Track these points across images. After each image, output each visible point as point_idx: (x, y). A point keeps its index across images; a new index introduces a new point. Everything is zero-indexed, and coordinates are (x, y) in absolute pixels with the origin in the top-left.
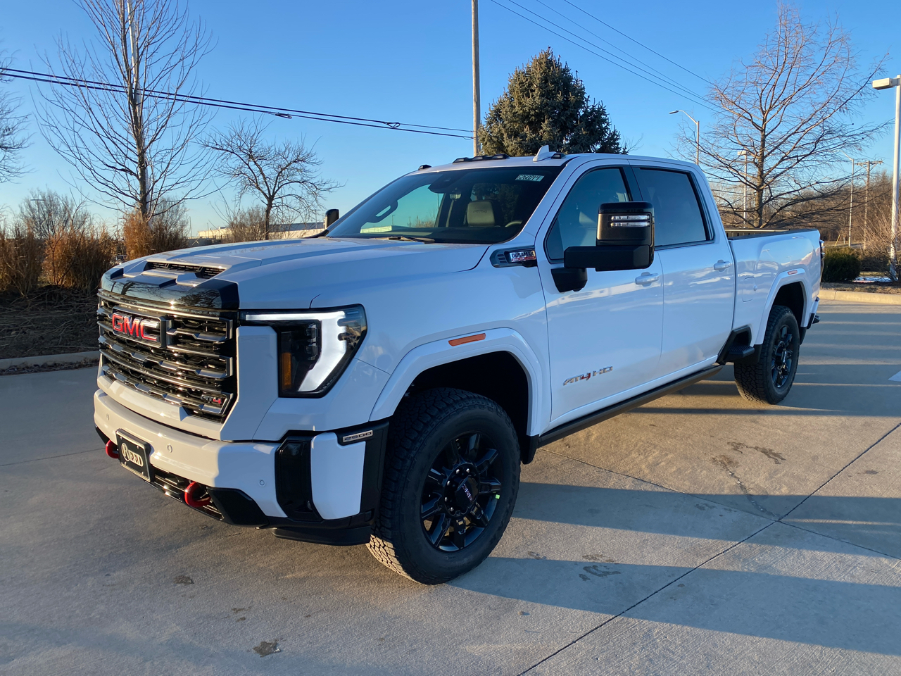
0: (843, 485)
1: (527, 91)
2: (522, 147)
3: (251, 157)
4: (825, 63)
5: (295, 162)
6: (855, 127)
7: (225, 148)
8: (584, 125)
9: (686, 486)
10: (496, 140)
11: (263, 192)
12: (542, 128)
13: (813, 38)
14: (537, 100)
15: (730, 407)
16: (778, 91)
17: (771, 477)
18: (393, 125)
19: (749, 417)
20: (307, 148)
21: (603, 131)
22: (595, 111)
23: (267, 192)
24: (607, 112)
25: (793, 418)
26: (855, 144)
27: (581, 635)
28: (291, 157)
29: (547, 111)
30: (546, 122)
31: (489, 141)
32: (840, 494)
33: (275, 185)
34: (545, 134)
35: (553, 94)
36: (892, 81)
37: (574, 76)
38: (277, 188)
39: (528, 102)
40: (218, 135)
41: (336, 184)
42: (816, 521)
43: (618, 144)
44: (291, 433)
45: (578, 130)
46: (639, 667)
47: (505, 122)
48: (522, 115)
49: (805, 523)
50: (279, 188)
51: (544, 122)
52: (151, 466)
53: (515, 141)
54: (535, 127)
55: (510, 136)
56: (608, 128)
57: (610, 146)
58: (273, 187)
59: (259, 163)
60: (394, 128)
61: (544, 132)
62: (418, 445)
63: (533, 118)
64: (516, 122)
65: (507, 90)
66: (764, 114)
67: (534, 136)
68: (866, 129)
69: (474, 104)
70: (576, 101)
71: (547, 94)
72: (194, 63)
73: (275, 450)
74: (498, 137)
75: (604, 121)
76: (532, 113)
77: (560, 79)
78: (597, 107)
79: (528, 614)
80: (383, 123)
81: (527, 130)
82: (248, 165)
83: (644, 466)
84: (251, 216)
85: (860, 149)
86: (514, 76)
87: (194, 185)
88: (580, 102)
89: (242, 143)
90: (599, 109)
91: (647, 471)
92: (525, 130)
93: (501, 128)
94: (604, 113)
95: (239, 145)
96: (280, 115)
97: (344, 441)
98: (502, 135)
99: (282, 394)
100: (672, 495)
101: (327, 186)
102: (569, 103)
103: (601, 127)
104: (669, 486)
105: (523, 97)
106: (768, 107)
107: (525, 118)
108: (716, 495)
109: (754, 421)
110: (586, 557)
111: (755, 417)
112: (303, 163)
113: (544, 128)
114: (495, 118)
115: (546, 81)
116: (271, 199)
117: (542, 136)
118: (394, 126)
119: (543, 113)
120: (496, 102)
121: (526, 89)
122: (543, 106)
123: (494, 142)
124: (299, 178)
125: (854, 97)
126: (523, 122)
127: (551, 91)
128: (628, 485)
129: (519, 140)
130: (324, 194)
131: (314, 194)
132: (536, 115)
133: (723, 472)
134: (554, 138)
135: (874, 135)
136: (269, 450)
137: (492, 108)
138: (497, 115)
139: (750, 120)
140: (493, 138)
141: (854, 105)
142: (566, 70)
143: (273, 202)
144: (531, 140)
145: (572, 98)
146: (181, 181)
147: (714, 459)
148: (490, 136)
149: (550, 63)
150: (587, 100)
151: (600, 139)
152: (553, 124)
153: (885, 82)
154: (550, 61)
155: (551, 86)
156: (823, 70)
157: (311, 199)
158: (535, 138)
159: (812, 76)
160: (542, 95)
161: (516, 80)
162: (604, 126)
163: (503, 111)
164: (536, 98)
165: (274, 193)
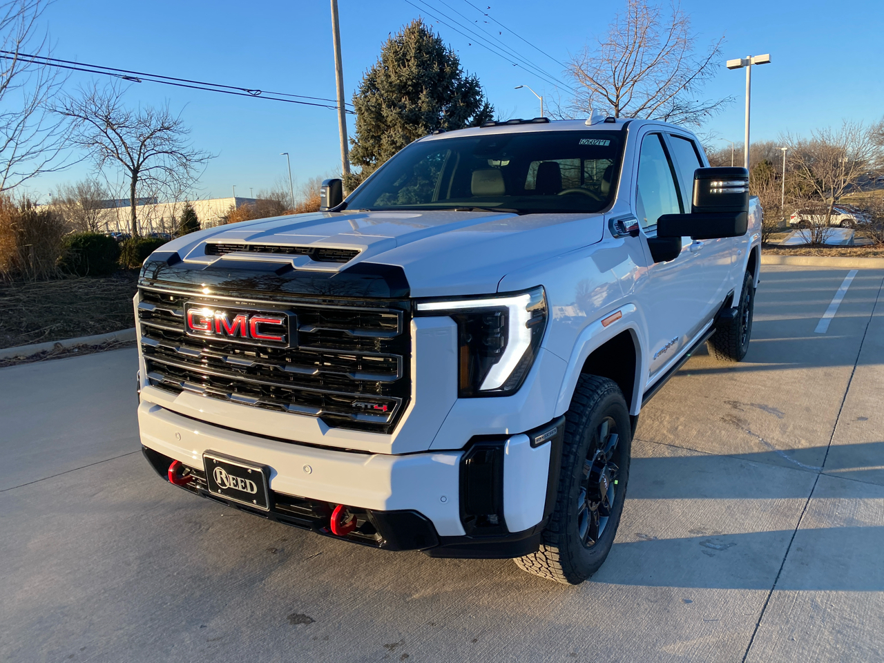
0: (849, 433)
1: (402, 60)
2: (402, 118)
3: (110, 125)
4: (670, 44)
5: (160, 130)
6: (698, 104)
7: (76, 113)
8: (460, 97)
9: (717, 449)
10: (373, 109)
11: (126, 164)
12: (420, 98)
13: (657, 19)
14: (414, 70)
15: (701, 367)
16: (629, 68)
17: (785, 432)
18: (253, 93)
19: (725, 375)
20: (174, 115)
21: (477, 104)
22: (468, 83)
23: (130, 164)
24: (481, 84)
25: (763, 374)
26: (695, 119)
27: (757, 615)
28: (155, 124)
29: (424, 82)
30: (424, 93)
31: (367, 110)
32: (852, 442)
33: (139, 155)
34: (424, 105)
35: (428, 65)
36: (742, 61)
37: (447, 47)
38: (141, 159)
39: (405, 72)
40: (68, 99)
41: (209, 154)
42: (851, 469)
43: (492, 116)
44: (475, 439)
45: (455, 101)
46: (837, 642)
47: (383, 92)
48: (399, 85)
49: (844, 473)
50: (144, 159)
51: (422, 93)
52: (272, 493)
53: (394, 111)
54: (414, 98)
55: (389, 106)
56: (481, 101)
57: (484, 119)
58: (137, 159)
59: (118, 131)
60: (254, 95)
61: (423, 102)
62: (578, 438)
63: (410, 88)
64: (393, 92)
65: (381, 59)
66: (617, 90)
67: (414, 106)
68: (706, 106)
69: (336, 73)
70: (452, 72)
71: (422, 64)
72: (38, 13)
73: (459, 460)
74: (376, 107)
75: (478, 93)
76: (410, 83)
77: (434, 49)
78: (470, 79)
79: (691, 602)
80: (244, 90)
81: (405, 100)
82: (106, 133)
83: (665, 432)
84: (81, 191)
85: (699, 125)
86: (387, 45)
87: (49, 154)
88: (454, 74)
89: (97, 108)
90: (473, 80)
91: (672, 437)
92: (403, 100)
93: (378, 98)
94: (477, 85)
95: (94, 110)
96: (127, 78)
97: (536, 443)
98: (380, 105)
99: (462, 394)
100: (710, 458)
101: (197, 157)
102: (444, 74)
103: (475, 99)
104: (703, 449)
105: (399, 66)
106: (620, 84)
107: (402, 88)
108: (749, 454)
109: (732, 379)
110: (691, 531)
111: (730, 375)
112: (169, 132)
113: (423, 98)
114: (369, 87)
115: (421, 50)
116: (135, 171)
117: (421, 107)
118: (256, 94)
119: (420, 84)
120: (370, 71)
121: (400, 58)
122: (419, 77)
123: (372, 112)
124: (166, 148)
125: (696, 77)
126: (400, 92)
127: (426, 61)
128: (667, 453)
129: (398, 110)
130: (197, 165)
131: (185, 165)
132: (414, 85)
133: (740, 430)
134: (433, 109)
135: (712, 111)
136: (452, 460)
137: (366, 77)
138: (371, 85)
139: (605, 96)
140: (371, 108)
141: (695, 84)
142: (438, 41)
143: (139, 175)
144: (411, 111)
145: (448, 69)
146: (32, 151)
147: (723, 418)
148: (367, 106)
149: (422, 33)
150: (461, 71)
151: (474, 111)
152: (432, 94)
153: (737, 62)
154: (423, 31)
155: (426, 56)
156: (667, 50)
157: (182, 172)
158: (414, 108)
159: (659, 55)
160: (418, 66)
161: (389, 49)
162: (478, 98)
163: (379, 80)
164: (413, 67)
165: (139, 166)
